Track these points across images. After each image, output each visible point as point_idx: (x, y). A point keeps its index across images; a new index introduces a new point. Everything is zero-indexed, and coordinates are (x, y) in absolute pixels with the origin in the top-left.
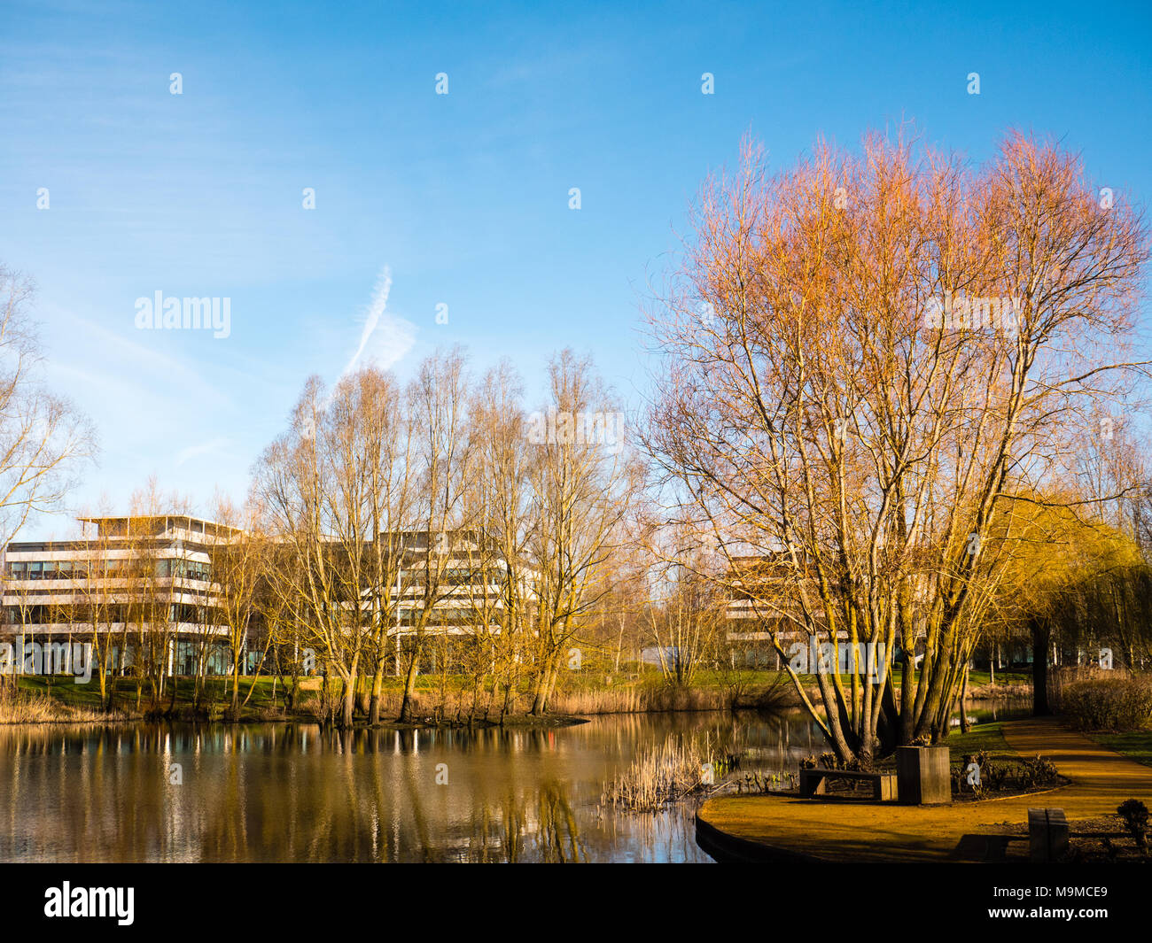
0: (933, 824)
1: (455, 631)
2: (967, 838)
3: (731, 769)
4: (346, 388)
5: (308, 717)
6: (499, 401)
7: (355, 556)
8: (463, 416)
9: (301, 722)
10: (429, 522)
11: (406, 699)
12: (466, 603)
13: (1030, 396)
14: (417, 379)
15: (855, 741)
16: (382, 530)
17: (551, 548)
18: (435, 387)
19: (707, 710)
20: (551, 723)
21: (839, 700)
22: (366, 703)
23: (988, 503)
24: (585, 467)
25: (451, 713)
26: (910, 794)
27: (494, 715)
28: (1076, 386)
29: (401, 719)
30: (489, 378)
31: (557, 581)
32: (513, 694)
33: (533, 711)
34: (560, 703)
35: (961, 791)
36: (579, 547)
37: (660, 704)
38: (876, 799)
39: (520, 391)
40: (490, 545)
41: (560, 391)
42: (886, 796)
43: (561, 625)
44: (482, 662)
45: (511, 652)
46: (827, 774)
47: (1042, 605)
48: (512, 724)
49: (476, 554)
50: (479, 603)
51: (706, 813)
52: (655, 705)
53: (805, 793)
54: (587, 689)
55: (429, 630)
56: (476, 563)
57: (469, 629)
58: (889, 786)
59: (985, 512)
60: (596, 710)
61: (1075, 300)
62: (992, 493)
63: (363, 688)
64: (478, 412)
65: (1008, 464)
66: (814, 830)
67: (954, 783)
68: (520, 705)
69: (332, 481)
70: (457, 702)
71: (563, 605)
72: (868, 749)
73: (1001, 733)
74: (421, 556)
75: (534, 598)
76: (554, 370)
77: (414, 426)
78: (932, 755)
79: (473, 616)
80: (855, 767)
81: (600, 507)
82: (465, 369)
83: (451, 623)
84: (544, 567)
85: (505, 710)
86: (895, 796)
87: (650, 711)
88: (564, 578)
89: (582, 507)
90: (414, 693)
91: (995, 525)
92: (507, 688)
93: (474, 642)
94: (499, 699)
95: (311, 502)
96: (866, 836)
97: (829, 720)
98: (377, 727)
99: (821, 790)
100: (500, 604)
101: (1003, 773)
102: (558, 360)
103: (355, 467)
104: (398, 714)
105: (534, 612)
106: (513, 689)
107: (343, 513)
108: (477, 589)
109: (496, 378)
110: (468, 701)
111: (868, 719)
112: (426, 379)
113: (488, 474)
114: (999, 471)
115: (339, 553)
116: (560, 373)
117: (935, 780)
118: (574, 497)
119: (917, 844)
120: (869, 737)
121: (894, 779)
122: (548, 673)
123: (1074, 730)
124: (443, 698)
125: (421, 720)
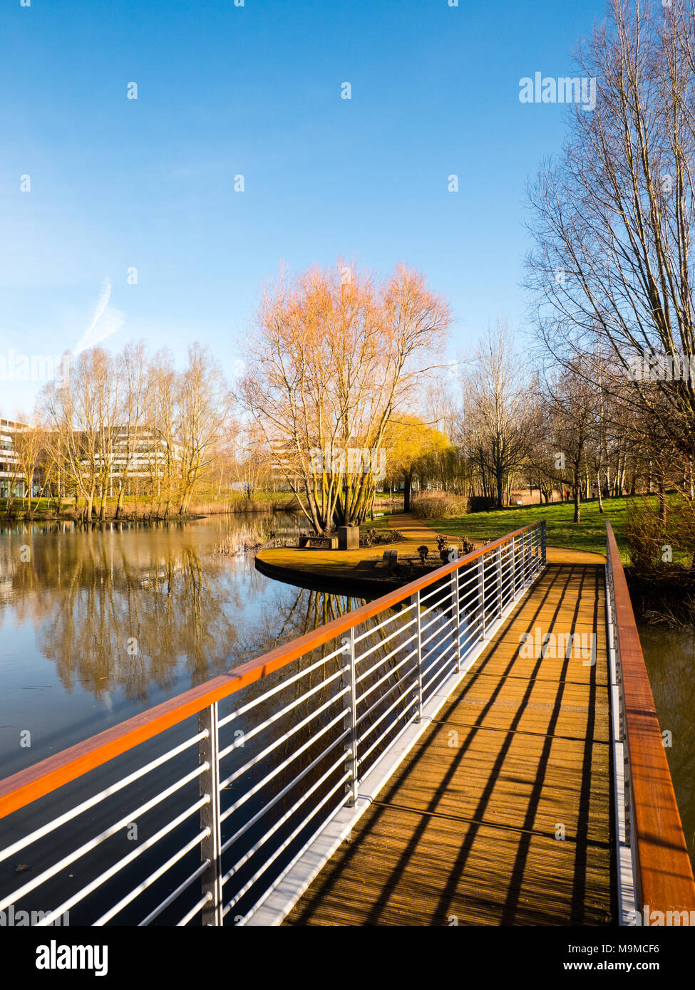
0: (350, 557)
1: (141, 475)
2: (362, 562)
3: (271, 538)
4: (84, 356)
5: (69, 517)
6: (163, 365)
7: (91, 440)
8: (145, 372)
9: (65, 520)
10: (128, 423)
11: (118, 508)
12: (146, 462)
13: (402, 378)
14: (122, 354)
15: (323, 525)
16: (105, 425)
17: (188, 437)
18: (131, 359)
19: (262, 511)
20: (188, 519)
21: (317, 507)
22: (98, 511)
23: (383, 423)
24: (205, 398)
25: (140, 514)
26: (343, 546)
27: (161, 515)
28: (422, 374)
29: (116, 518)
30: (158, 355)
31: (191, 451)
32: (171, 505)
33: (180, 513)
34: (192, 509)
35: (363, 544)
36: (202, 435)
37: (240, 509)
38: (330, 548)
39: (173, 361)
40: (158, 435)
41: (193, 361)
42: (333, 547)
43: (193, 472)
44: (155, 490)
45: (169, 486)
46: (311, 539)
47: (407, 467)
48: (170, 519)
49: (151, 438)
50: (152, 462)
51: (259, 556)
52: (237, 510)
53: (302, 546)
54: (205, 502)
55: (129, 475)
56: (151, 442)
57: (148, 474)
58: (335, 543)
59: (382, 428)
60: (210, 512)
61: (423, 336)
62: (385, 419)
63: (95, 504)
64: (152, 371)
65: (392, 406)
66: (303, 561)
67: (361, 542)
68: (174, 510)
69: (78, 403)
70: (143, 509)
71: (194, 463)
72: (328, 528)
73: (387, 520)
74: (124, 439)
75: (180, 459)
76: (190, 351)
77: (120, 376)
78: (352, 530)
79: (150, 468)
80: (323, 535)
81: (212, 417)
82: (146, 350)
83: (139, 471)
84: (185, 445)
85: (167, 513)
86: (337, 547)
87: (235, 512)
88: (195, 450)
89: (203, 418)
90: (121, 505)
91: (386, 432)
92: (168, 502)
93: (151, 481)
94: (163, 507)
95: (68, 414)
96: (323, 562)
97: (313, 516)
98: (103, 522)
99: (308, 545)
100: (163, 463)
101: (380, 537)
102: (192, 347)
103: (91, 396)
104: (114, 516)
105: (180, 465)
106: (170, 503)
107: (85, 419)
108: (152, 454)
109: (161, 355)
110: (148, 509)
111: (329, 515)
112: (126, 354)
113: (157, 400)
114: (389, 409)
115: (84, 438)
116: (193, 353)
117: (354, 540)
118: (199, 413)
119: (344, 565)
120: (328, 523)
121: (337, 540)
122: (187, 495)
123: (417, 519)
124: (136, 508)
125: (126, 518)
